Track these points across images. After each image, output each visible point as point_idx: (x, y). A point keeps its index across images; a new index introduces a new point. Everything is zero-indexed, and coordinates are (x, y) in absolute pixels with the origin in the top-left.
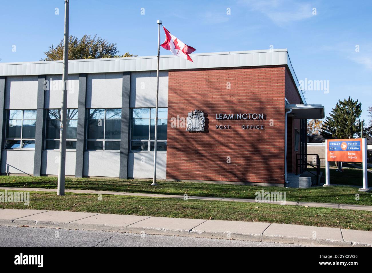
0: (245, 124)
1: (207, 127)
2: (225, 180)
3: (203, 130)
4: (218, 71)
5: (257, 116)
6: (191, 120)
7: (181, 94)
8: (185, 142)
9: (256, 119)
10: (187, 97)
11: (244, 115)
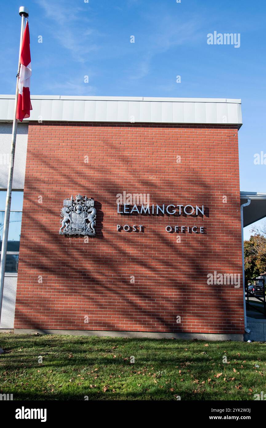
0: (170, 224)
1: (100, 227)
2: (142, 329)
3: (92, 232)
4: (122, 129)
5: (193, 209)
6: (69, 213)
7: (55, 164)
8: (61, 256)
9: (191, 215)
10: (66, 171)
11: (169, 208)
